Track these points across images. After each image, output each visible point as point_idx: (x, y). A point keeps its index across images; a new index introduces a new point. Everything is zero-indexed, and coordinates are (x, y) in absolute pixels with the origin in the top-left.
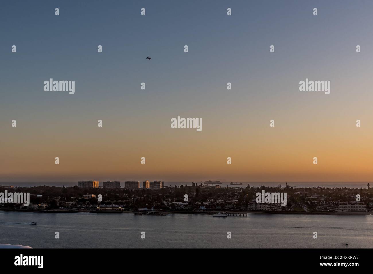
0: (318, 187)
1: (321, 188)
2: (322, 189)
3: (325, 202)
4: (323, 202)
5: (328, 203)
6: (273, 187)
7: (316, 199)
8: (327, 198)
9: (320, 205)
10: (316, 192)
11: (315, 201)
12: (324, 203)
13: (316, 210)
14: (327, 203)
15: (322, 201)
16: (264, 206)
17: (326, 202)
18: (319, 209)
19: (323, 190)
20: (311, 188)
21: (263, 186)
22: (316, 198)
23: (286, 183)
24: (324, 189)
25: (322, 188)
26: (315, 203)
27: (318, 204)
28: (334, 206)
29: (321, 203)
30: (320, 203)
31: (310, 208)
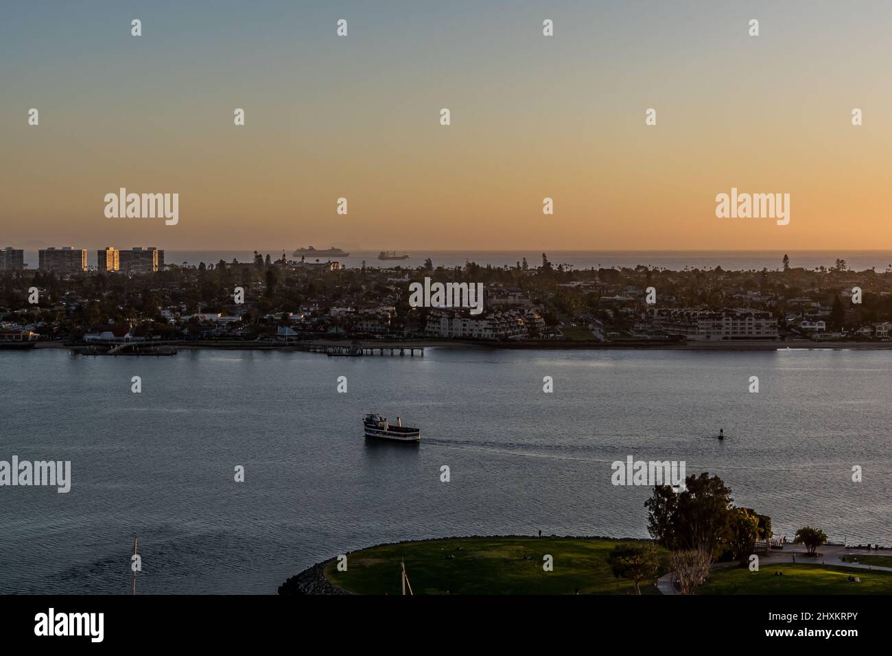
0: (639, 267)
1: (646, 269)
2: (649, 274)
3: (656, 311)
4: (652, 312)
5: (665, 313)
6: (502, 267)
7: (631, 301)
8: (663, 300)
9: (642, 322)
10: (630, 283)
11: (629, 310)
12: (655, 316)
13: (629, 336)
14: (662, 315)
15: (648, 310)
16: (476, 326)
17: (660, 313)
18: (641, 332)
19: (653, 277)
20: (616, 268)
21: (474, 264)
22: (631, 298)
23: (544, 255)
24: (655, 271)
25: (651, 269)
26: (627, 314)
27: (636, 317)
28: (682, 323)
29: (646, 313)
30: (643, 316)
31: (613, 330)
